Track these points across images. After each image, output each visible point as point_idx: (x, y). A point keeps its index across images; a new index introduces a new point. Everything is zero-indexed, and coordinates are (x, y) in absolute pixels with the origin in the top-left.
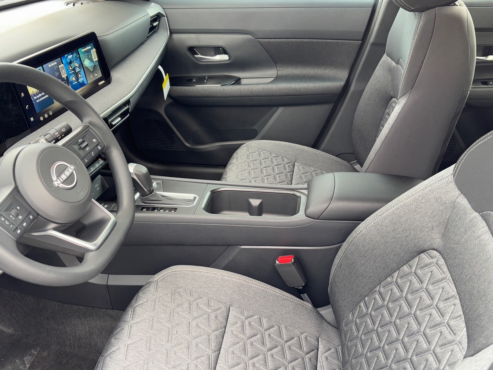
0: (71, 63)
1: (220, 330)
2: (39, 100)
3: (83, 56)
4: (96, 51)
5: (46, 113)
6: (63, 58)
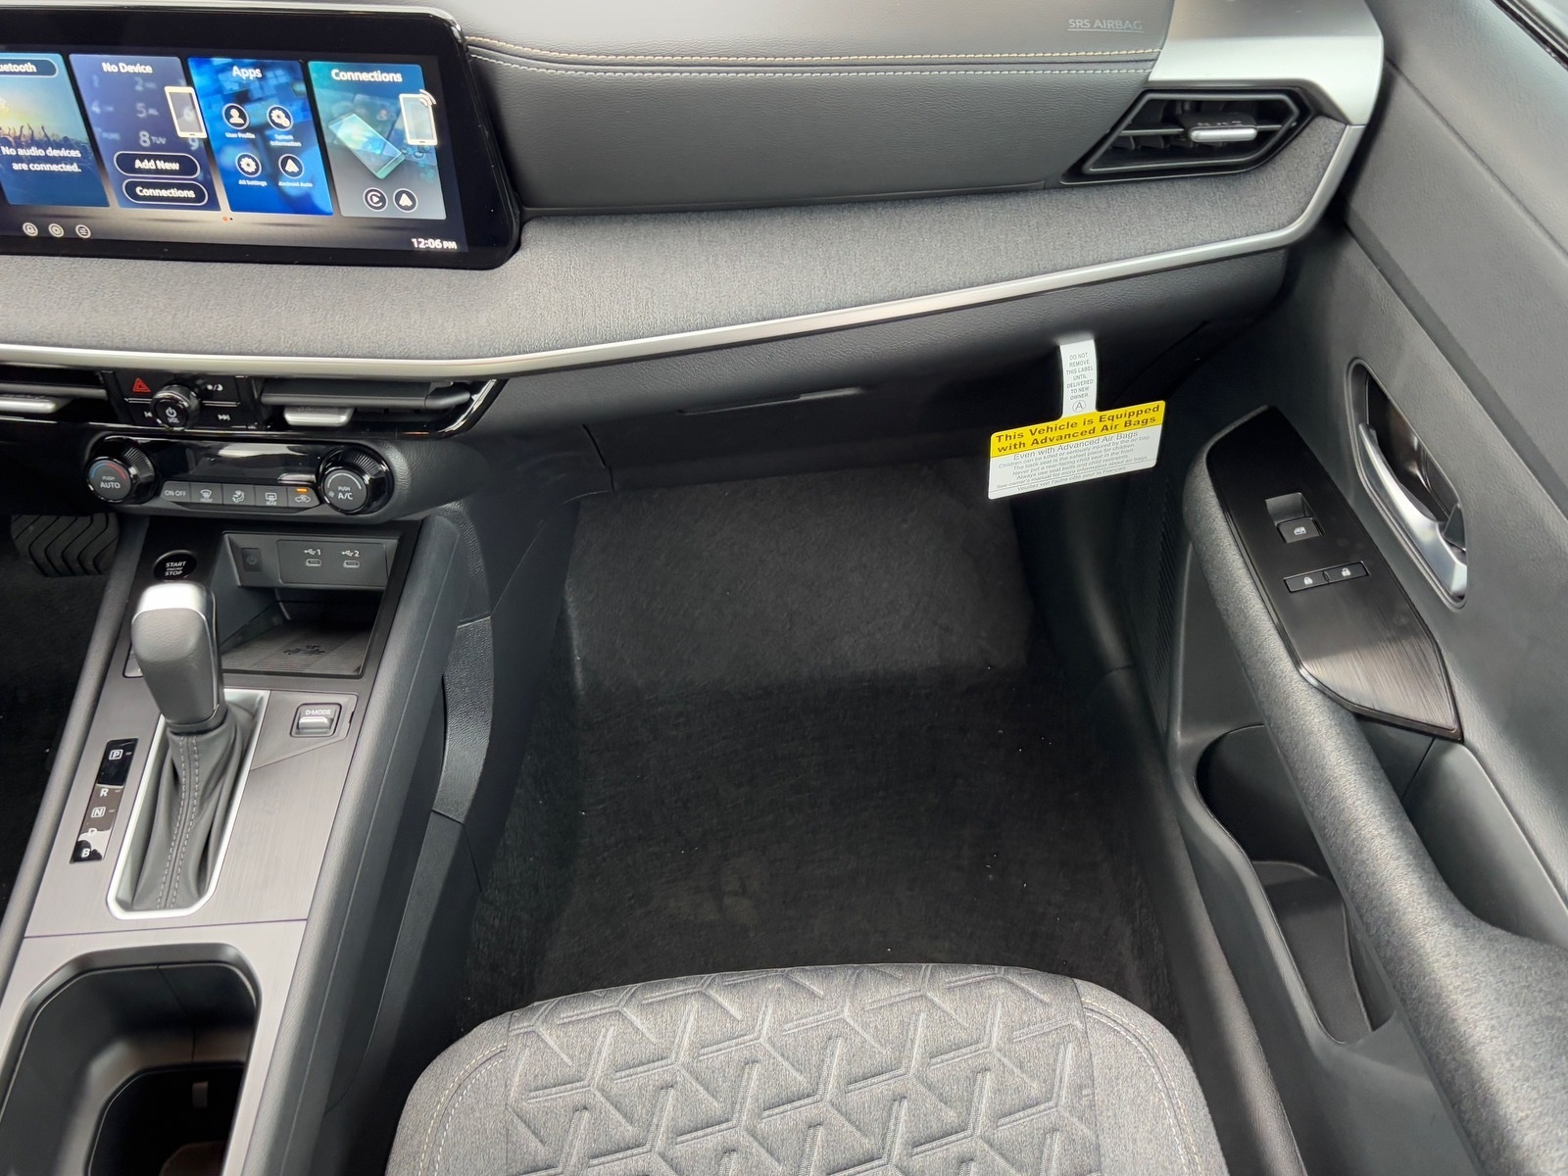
2: (25, 167)
3: (335, 101)
4: (433, 106)
5: (58, 220)
6: (198, 65)
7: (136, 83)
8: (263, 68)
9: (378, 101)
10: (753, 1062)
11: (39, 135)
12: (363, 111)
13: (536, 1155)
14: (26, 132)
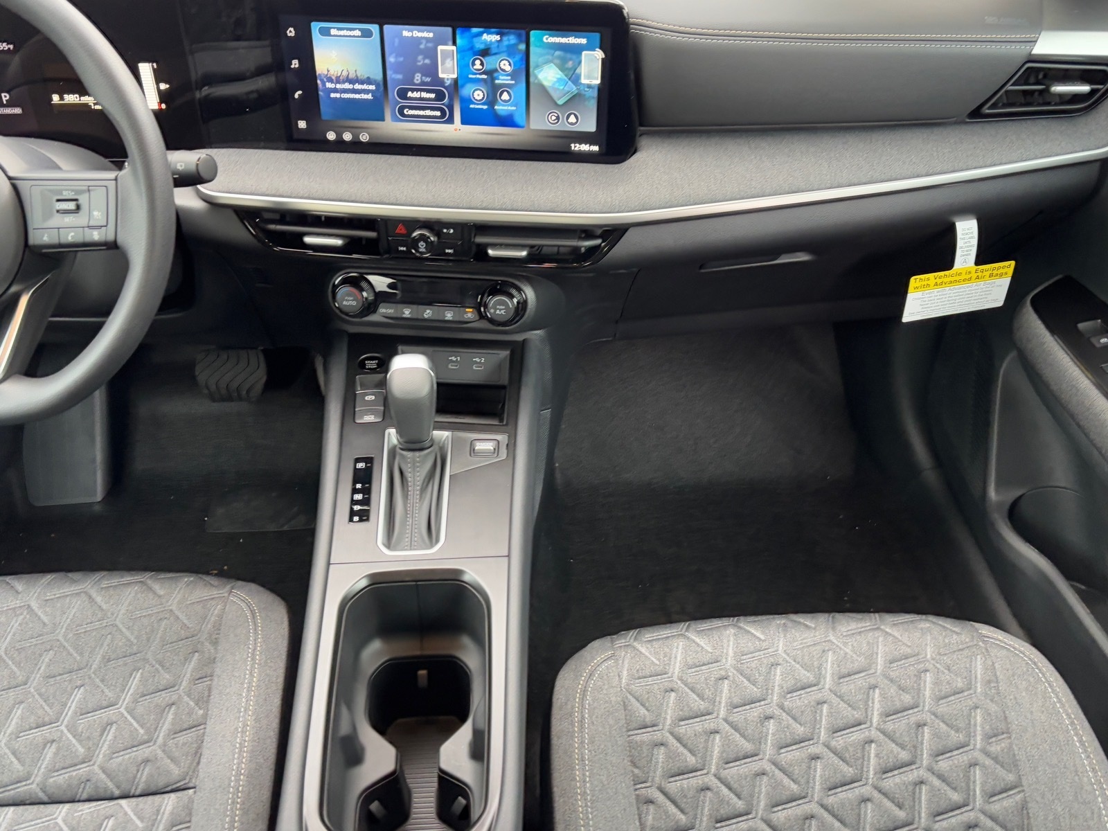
0: (485, 53)
2: (338, 95)
3: (542, 55)
4: (603, 59)
5: (349, 129)
6: (462, 33)
7: (421, 43)
8: (502, 34)
9: (569, 55)
10: (777, 664)
11: (352, 76)
12: (557, 61)
13: (645, 718)
14: (345, 74)
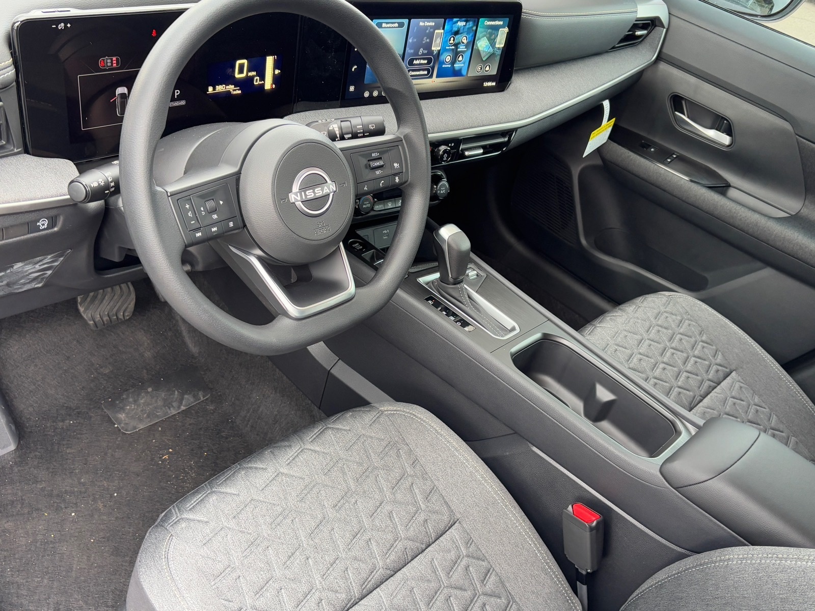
0: (457, 33)
1: (418, 544)
3: (482, 33)
4: (507, 33)
5: (377, 89)
6: (449, 22)
8: (467, 21)
9: (494, 32)
12: (488, 36)
